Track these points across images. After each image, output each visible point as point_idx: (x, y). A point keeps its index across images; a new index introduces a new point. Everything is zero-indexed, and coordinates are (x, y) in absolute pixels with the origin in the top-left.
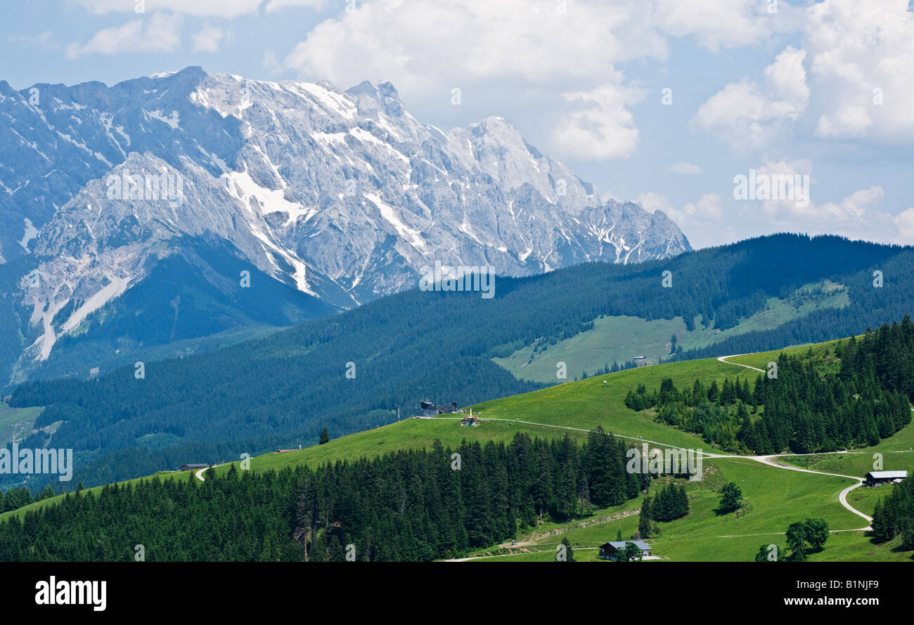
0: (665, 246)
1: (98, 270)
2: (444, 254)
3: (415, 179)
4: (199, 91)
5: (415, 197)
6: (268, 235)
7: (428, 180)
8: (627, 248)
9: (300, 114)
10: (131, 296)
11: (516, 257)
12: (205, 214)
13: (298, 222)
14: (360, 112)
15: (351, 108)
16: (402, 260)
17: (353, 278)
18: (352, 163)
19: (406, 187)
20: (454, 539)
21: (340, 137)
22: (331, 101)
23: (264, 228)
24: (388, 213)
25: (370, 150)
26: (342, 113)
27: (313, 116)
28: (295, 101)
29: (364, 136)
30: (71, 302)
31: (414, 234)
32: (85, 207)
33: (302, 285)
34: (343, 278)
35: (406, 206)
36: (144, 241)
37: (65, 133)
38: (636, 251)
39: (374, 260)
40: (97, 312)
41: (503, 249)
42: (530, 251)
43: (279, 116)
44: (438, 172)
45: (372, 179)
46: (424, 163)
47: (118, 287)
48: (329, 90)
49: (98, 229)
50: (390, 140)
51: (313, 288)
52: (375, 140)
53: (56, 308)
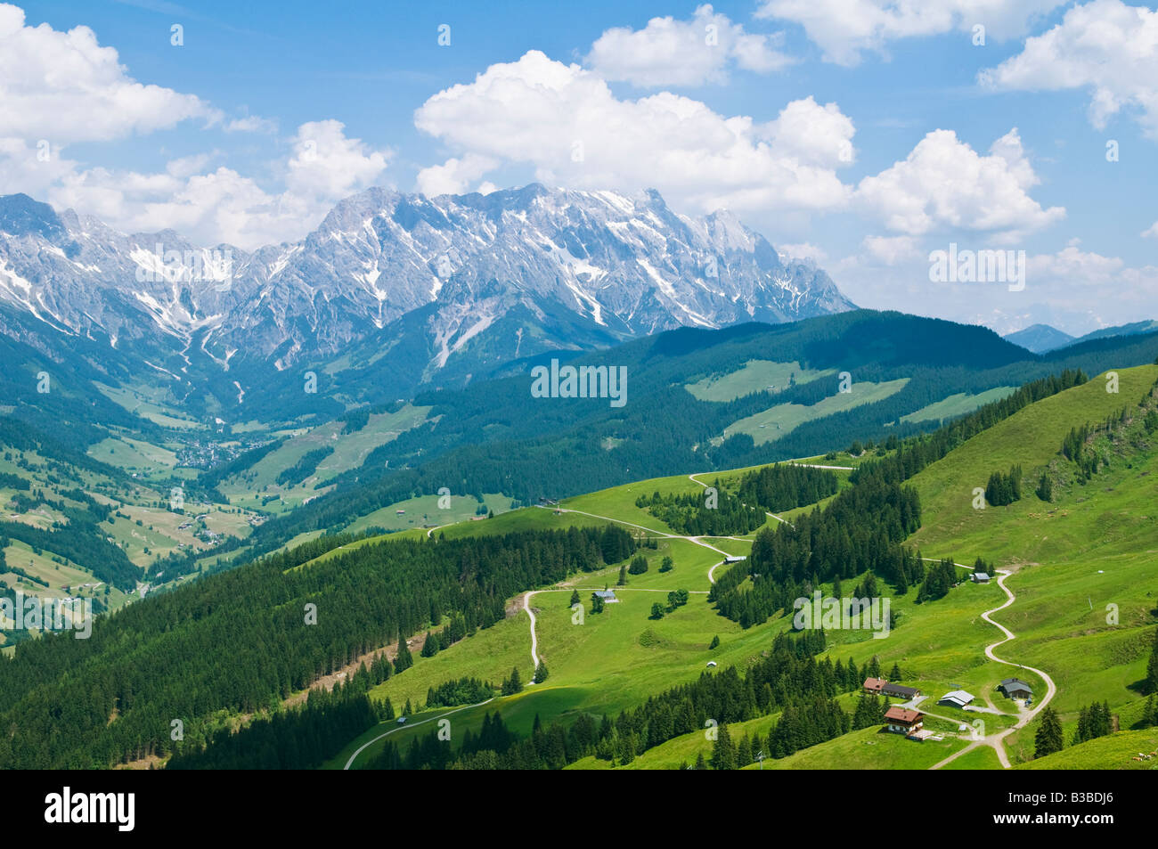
0: (822, 292)
1: (474, 312)
2: (686, 297)
3: (669, 251)
4: (538, 197)
5: (669, 262)
6: (578, 287)
7: (677, 251)
8: (799, 294)
9: (600, 211)
10: (492, 329)
11: (730, 299)
12: (540, 276)
13: (597, 279)
14: (636, 209)
15: (630, 206)
16: (658, 303)
17: (629, 314)
18: (631, 241)
19: (664, 256)
20: (535, 581)
21: (624, 225)
22: (619, 202)
23: (576, 283)
24: (652, 272)
25: (642, 233)
26: (626, 210)
27: (608, 212)
28: (596, 203)
29: (638, 224)
30: (458, 331)
31: (668, 284)
32: (467, 273)
33: (598, 319)
34: (623, 314)
35: (663, 268)
36: (501, 295)
37: (458, 224)
38: (804, 296)
39: (642, 303)
40: (473, 338)
41: (723, 294)
42: (739, 295)
43: (586, 213)
44: (683, 246)
45: (643, 250)
46: (675, 242)
47: (485, 323)
48: (618, 195)
49: (474, 288)
50: (655, 226)
51: (604, 321)
52: (646, 226)
53: (450, 335)
